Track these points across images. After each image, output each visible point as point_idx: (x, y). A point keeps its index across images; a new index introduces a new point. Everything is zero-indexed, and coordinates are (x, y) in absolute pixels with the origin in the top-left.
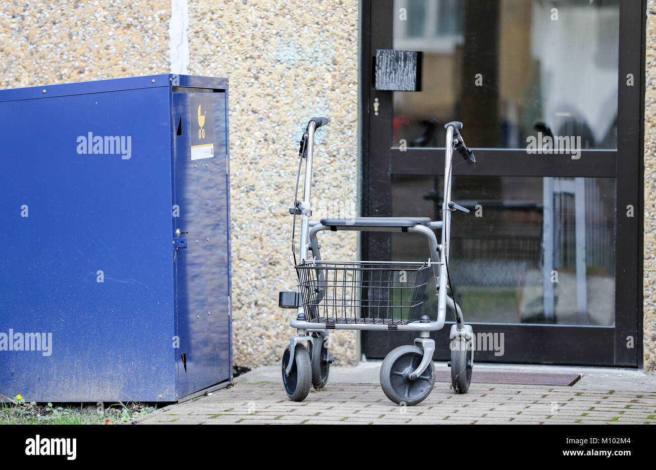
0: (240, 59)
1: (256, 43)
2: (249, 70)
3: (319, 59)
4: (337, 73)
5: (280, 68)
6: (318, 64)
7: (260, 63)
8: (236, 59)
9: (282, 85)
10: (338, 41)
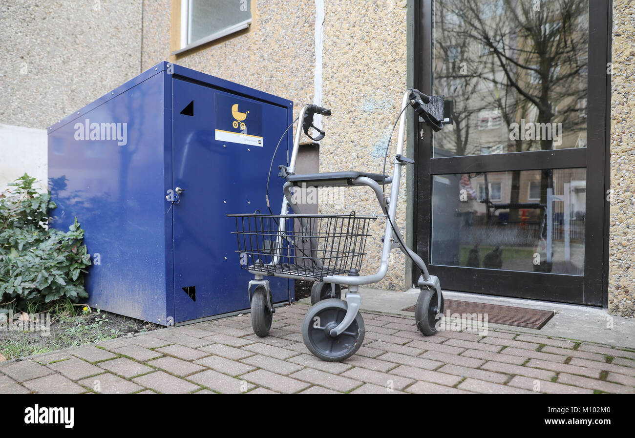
0: (345, 113)
1: (353, 102)
2: (350, 119)
3: (385, 107)
4: (395, 113)
5: (365, 115)
6: (385, 110)
7: (355, 114)
8: (344, 113)
9: (366, 125)
10: (396, 94)
